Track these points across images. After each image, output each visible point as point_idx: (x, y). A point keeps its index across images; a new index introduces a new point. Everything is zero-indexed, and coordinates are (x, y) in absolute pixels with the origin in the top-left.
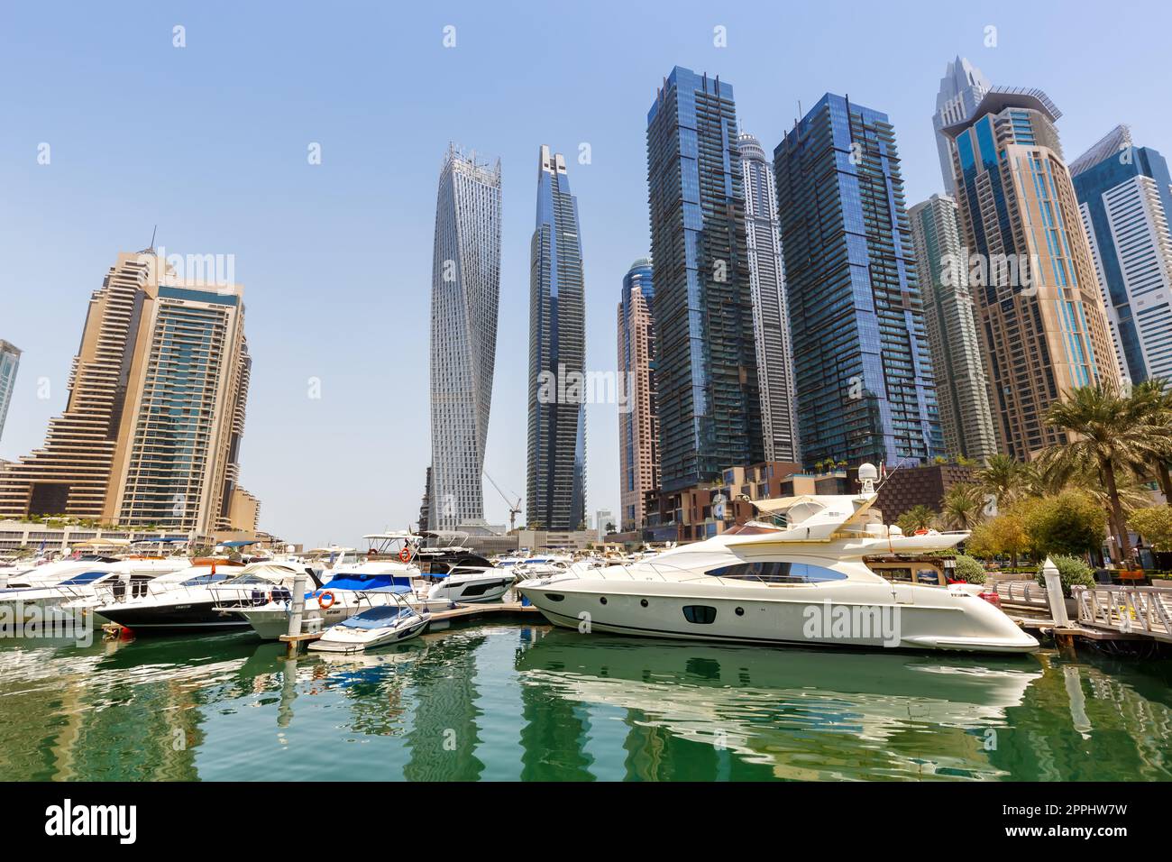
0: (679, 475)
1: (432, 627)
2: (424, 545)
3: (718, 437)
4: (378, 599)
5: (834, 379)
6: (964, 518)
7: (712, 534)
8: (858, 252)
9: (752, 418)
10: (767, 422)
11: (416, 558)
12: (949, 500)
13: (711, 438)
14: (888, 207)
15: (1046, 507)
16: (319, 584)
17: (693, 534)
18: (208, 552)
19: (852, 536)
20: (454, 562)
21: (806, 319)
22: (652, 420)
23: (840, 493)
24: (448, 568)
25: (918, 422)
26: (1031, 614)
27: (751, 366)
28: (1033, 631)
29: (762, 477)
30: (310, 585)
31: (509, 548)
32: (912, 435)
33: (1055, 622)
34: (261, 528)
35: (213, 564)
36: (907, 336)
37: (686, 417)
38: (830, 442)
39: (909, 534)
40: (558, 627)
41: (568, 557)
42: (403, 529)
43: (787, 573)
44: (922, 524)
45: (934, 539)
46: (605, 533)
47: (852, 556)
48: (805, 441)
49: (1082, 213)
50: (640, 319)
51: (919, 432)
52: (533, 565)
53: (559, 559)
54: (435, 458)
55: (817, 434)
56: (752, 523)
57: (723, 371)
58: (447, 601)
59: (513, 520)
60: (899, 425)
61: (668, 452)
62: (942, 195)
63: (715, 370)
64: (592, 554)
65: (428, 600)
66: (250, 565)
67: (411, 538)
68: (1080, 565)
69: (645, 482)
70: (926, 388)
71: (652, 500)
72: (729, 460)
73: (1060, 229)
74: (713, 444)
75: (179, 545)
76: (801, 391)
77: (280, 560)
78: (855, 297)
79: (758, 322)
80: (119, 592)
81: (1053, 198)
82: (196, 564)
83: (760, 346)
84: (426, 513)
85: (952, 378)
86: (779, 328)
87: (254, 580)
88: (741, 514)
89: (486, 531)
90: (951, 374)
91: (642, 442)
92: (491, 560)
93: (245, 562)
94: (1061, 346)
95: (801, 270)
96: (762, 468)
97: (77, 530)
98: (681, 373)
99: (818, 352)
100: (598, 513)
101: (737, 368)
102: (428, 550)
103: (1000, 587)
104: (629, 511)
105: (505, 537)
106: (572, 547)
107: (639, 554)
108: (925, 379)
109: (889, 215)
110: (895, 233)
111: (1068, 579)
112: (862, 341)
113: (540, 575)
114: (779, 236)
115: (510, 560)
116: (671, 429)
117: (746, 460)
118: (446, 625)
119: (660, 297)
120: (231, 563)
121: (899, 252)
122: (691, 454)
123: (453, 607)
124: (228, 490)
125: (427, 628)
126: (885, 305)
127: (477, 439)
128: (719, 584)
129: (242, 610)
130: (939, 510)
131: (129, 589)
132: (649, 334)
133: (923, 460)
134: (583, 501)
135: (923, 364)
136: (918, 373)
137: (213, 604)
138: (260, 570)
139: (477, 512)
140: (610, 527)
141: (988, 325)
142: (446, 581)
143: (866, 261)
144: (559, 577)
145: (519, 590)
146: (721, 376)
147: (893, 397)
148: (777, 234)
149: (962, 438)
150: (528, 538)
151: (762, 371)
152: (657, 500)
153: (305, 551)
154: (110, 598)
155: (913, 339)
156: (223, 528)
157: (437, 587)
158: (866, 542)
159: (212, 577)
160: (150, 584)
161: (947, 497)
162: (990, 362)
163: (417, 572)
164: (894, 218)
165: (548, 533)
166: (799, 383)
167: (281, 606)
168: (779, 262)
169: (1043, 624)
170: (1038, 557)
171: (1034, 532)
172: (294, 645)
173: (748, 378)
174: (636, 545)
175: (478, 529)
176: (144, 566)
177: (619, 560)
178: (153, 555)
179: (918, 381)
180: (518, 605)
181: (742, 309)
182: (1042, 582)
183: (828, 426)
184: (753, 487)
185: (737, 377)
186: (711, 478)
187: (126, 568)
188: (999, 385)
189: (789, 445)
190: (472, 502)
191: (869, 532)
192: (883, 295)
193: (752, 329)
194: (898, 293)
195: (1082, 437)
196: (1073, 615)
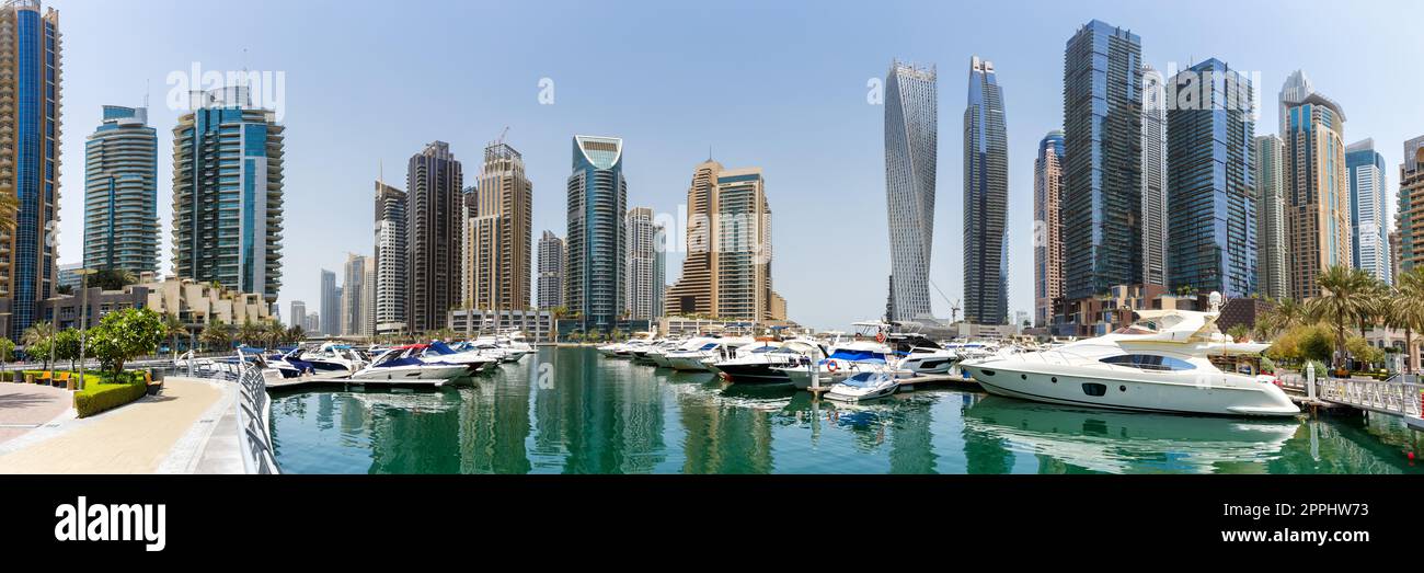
0: (1079, 288)
1: (902, 389)
2: (891, 331)
3: (1109, 262)
4: (864, 367)
5: (1195, 232)
6: (1265, 334)
7: (1102, 333)
8: (1220, 153)
9: (1135, 250)
10: (1146, 255)
11: (888, 340)
12: (1258, 322)
13: (1105, 262)
14: (1243, 132)
15: (1308, 332)
16: (827, 356)
17: (1089, 331)
18: (763, 333)
19: (1202, 340)
20: (913, 344)
21: (1180, 188)
22: (1060, 246)
23: (1192, 310)
24: (910, 348)
25: (1245, 270)
26: (1296, 393)
27: (1137, 214)
28: (1298, 404)
29: (1140, 294)
30: (821, 356)
31: (952, 336)
32: (1241, 277)
33: (1309, 398)
34: (788, 319)
35: (766, 340)
36: (1244, 213)
37: (1086, 246)
38: (1189, 274)
39: (1236, 342)
40: (991, 394)
41: (996, 344)
42: (878, 320)
43: (1159, 363)
44: (1241, 336)
45: (1251, 346)
46: (1023, 327)
47: (1201, 354)
48: (1172, 272)
49: (1346, 172)
50: (1053, 171)
51: (1245, 276)
52: (970, 349)
53: (989, 345)
54: (895, 269)
55: (1180, 267)
56: (1135, 326)
57: (1116, 215)
58: (910, 371)
59: (954, 315)
60: (1233, 269)
61: (1071, 270)
62: (1277, 135)
63: (1110, 213)
64: (1013, 342)
65: (895, 369)
66: (786, 341)
67: (883, 325)
68: (1322, 366)
69: (1053, 291)
70: (1252, 248)
71: (1059, 305)
72: (1116, 279)
73: (1335, 177)
74: (1107, 267)
75: (748, 328)
76: (1171, 236)
77: (802, 338)
78: (1214, 181)
79: (1145, 184)
80: (723, 355)
81: (1334, 159)
82: (758, 340)
83: (1145, 201)
84: (889, 309)
85: (1267, 246)
86: (1159, 190)
87: (789, 351)
88: (1126, 320)
89: (934, 323)
90: (1267, 242)
91: (1052, 261)
92: (939, 344)
93: (783, 339)
94: (1326, 240)
95: (1179, 155)
96: (1141, 287)
97: (702, 320)
98: (1084, 212)
99: (1186, 212)
100: (1018, 313)
101: (1126, 214)
102: (895, 335)
103: (1282, 378)
104: (1041, 312)
105: (948, 327)
106: (999, 337)
107: (1048, 344)
108: (1252, 243)
109: (1243, 137)
110: (1245, 148)
111: (1318, 373)
112: (1216, 210)
113: (976, 356)
114: (1165, 131)
115: (952, 344)
116: (1074, 253)
117: (1129, 281)
118: (911, 388)
119: (1070, 157)
120: (775, 340)
121: (1246, 161)
122: (1090, 273)
123: (915, 376)
124: (768, 294)
125: (899, 389)
126: (1233, 191)
127: (924, 255)
128: (1110, 369)
129: (784, 369)
130: (1252, 328)
131: (728, 354)
132: (1060, 182)
133: (1245, 294)
134: (1006, 304)
135: (1251, 233)
136: (1248, 238)
137: (769, 365)
138: (792, 345)
139: (927, 308)
140: (1027, 323)
141: (1291, 218)
142: (909, 357)
143: (1225, 160)
144: (991, 358)
145: (961, 366)
146: (1114, 218)
147: (1231, 251)
148: (1164, 129)
149: (1268, 284)
150: (965, 329)
151: (1145, 218)
152: (1062, 306)
153: (816, 333)
154: (720, 358)
155: (1247, 216)
156: (769, 319)
157: (903, 361)
158: (1211, 345)
159: (766, 349)
160: (737, 351)
161: (1257, 320)
162: (1289, 239)
163: (889, 350)
164: (1246, 140)
165: (980, 326)
166: (1170, 231)
167: (805, 369)
168: (1164, 148)
169: (1304, 399)
170: (1301, 360)
171: (1302, 346)
172: (816, 393)
173: (1135, 222)
174: (1046, 338)
175: (927, 321)
176: (733, 341)
177: (1033, 347)
178: (736, 334)
179: (1247, 243)
180: (960, 377)
181: (1133, 173)
182: (1305, 376)
183: (1188, 263)
184: (1133, 300)
185: (1126, 220)
186: (1104, 291)
187: (725, 341)
188: (1292, 255)
189: (1161, 273)
190: (923, 301)
191: (1213, 338)
192: (1233, 184)
193: (1140, 188)
194: (1242, 185)
195: (1331, 294)
196: (1318, 394)
